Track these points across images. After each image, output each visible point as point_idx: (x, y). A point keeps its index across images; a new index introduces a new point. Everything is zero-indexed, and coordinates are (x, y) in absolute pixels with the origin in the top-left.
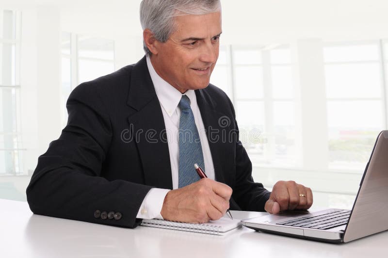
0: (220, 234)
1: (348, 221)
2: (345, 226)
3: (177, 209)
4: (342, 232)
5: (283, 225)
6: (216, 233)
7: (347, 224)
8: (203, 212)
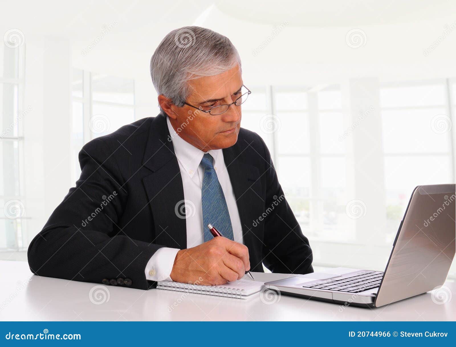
0: (242, 297)
1: (381, 284)
2: (378, 288)
3: (188, 270)
4: (374, 296)
5: (310, 287)
6: (239, 297)
7: (379, 287)
8: (215, 273)
